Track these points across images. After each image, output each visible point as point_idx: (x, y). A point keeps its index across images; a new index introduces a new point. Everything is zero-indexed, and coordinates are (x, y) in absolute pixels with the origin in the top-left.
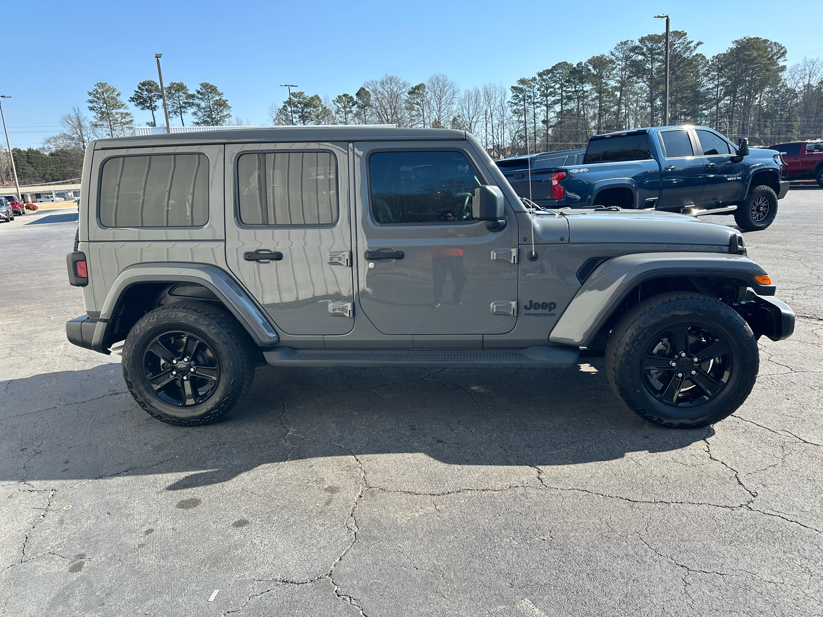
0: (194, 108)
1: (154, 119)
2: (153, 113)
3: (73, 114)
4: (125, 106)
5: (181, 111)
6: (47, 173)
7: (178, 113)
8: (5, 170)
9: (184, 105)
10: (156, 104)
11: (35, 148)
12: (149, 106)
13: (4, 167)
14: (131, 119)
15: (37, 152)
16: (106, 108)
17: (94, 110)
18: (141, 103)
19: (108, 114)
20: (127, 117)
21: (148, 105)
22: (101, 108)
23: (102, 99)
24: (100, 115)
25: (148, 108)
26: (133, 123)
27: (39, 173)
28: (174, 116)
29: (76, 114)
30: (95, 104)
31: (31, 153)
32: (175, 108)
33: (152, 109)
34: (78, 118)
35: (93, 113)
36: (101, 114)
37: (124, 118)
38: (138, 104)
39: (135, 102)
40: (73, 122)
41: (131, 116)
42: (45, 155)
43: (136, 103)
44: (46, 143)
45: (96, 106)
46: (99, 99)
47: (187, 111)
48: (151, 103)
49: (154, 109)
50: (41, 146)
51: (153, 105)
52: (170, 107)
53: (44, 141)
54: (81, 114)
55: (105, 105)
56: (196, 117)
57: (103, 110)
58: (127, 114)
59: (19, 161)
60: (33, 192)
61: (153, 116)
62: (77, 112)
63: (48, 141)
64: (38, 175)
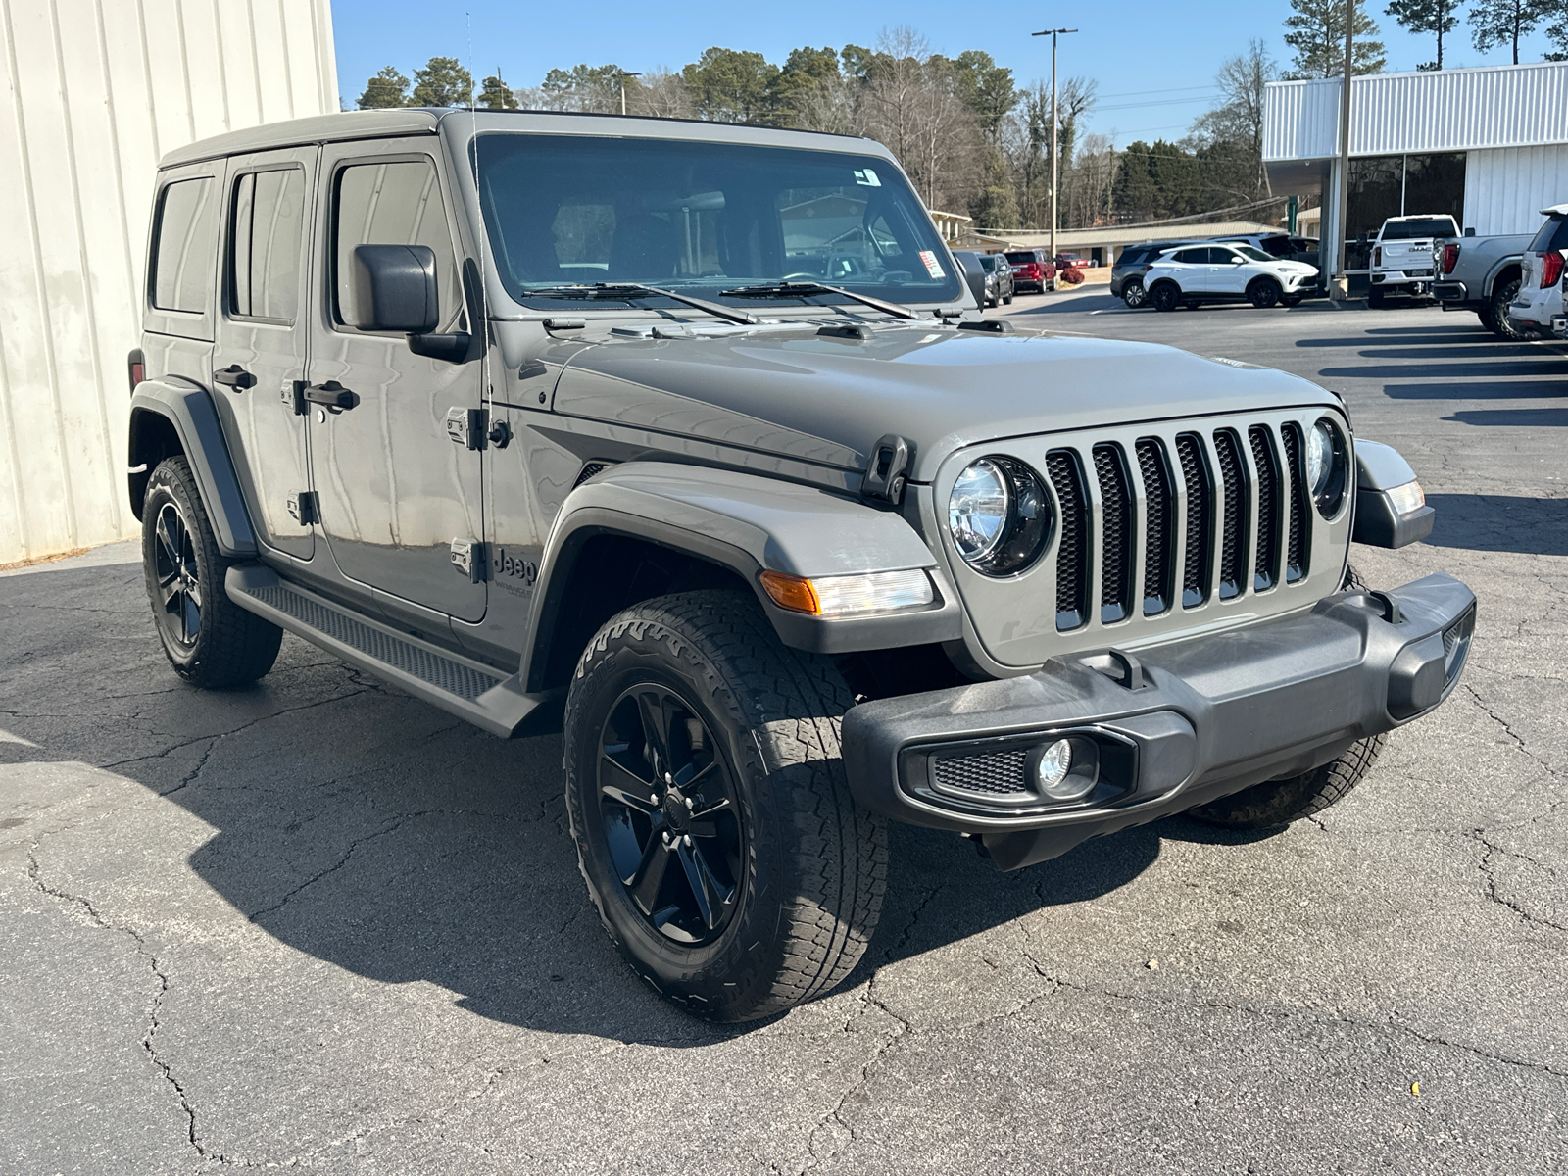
0: (1558, 16)
1: (1440, 54)
2: (1439, 40)
3: (1247, 58)
4: (1373, 26)
5: (1518, 25)
6: (1182, 197)
7: (1508, 34)
8: (1101, 193)
9: (1529, 10)
10: (1453, 13)
11: (1171, 139)
12: (1434, 22)
13: (1101, 185)
14: (1380, 58)
15: (1173, 150)
16: (1327, 35)
17: (1297, 42)
18: (1416, 15)
19: (1328, 49)
20: (1370, 54)
21: (1432, 18)
22: (1314, 37)
23: (1322, 14)
24: (1307, 54)
25: (1430, 25)
26: (1383, 68)
27: (1165, 198)
28: (1496, 42)
29: (1256, 56)
30: (1302, 29)
31: (1160, 153)
32: (1503, 20)
33: (1439, 29)
34: (1258, 64)
35: (1294, 51)
36: (1310, 51)
37: (1364, 56)
38: (1407, 19)
39: (1399, 13)
40: (1244, 76)
41: (1381, 51)
42: (1187, 156)
43: (1401, 17)
44: (1196, 128)
45: (1304, 31)
46: (1313, 14)
47: (1535, 25)
48: (1440, 11)
49: (1443, 27)
50: (1185, 136)
51: (1445, 18)
52: (1489, 19)
53: (1192, 123)
54: (1266, 56)
55: (1324, 29)
56: (1557, 39)
57: (1318, 41)
58: (1374, 47)
59: (1131, 172)
60: (1120, 242)
61: (1440, 45)
62: (1258, 51)
63: (1202, 125)
64: (1163, 202)
